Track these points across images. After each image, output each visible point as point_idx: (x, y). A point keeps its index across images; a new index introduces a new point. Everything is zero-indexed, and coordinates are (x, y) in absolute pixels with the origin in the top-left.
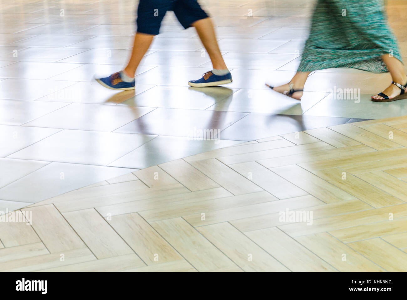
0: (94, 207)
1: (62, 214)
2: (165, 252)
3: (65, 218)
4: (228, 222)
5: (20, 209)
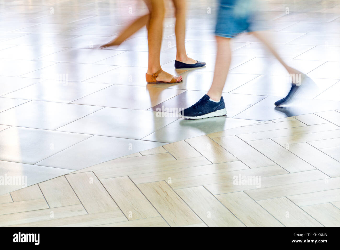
0: (127, 175)
1: (100, 180)
2: (187, 216)
3: (102, 184)
4: (243, 191)
5: (64, 175)
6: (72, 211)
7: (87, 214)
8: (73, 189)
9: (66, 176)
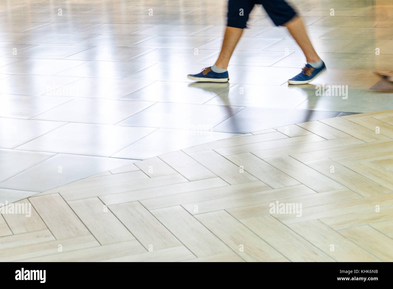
0: (97, 196)
1: (68, 202)
2: (165, 238)
3: (70, 207)
4: (225, 210)
5: (28, 198)
6: (38, 237)
7: (55, 239)
8: (37, 213)
9: (29, 198)
